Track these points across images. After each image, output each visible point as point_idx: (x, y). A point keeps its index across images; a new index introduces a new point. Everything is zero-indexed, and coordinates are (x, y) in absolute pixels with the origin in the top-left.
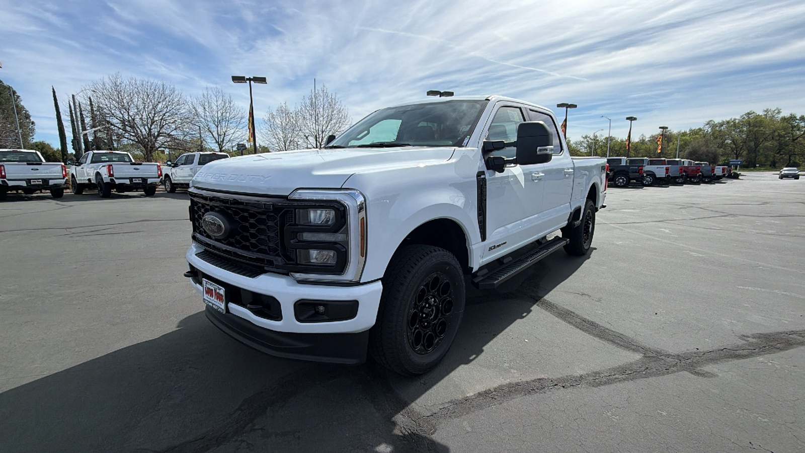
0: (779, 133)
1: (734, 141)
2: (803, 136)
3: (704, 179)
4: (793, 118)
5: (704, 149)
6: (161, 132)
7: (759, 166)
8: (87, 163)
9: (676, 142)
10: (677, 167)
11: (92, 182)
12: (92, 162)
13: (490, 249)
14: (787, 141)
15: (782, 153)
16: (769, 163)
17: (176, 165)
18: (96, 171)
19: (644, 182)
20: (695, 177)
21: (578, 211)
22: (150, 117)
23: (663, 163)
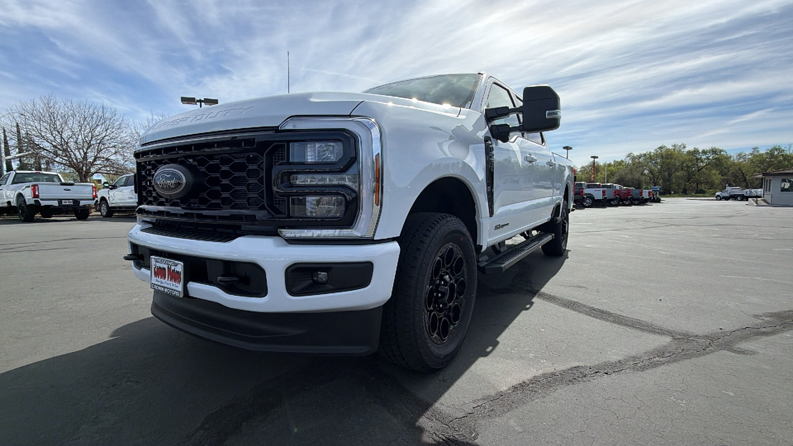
0: (687, 164)
1: (651, 172)
2: (706, 167)
3: (633, 202)
4: (696, 151)
5: (629, 176)
6: (98, 156)
7: (674, 193)
8: (7, 184)
9: (603, 173)
10: (611, 191)
11: (12, 205)
12: (13, 183)
13: (497, 228)
14: (693, 171)
15: (690, 181)
16: (681, 190)
17: (114, 187)
18: (17, 193)
19: (585, 204)
20: (627, 200)
21: (558, 206)
22: (86, 141)
23: (598, 186)
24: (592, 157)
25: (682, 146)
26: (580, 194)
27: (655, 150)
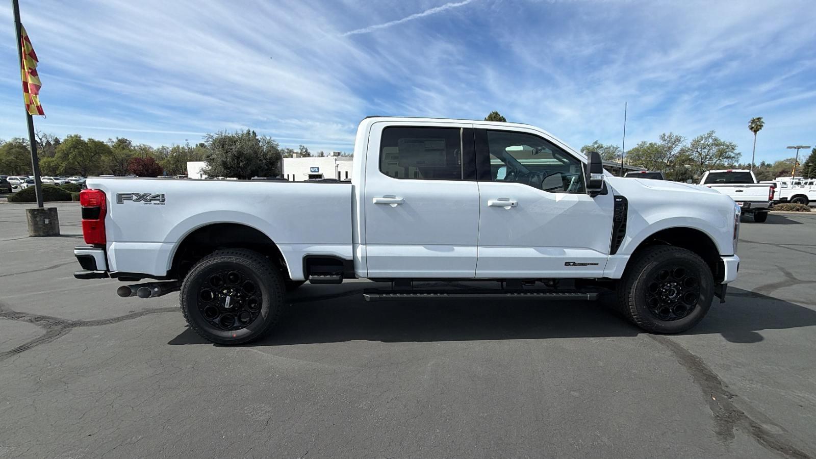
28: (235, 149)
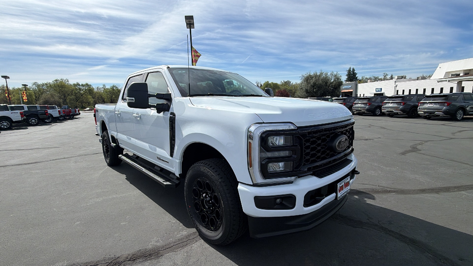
0: (75, 92)
24: (23, 85)
25: (66, 80)
26: (45, 114)
27: (53, 82)
28: (312, 82)
